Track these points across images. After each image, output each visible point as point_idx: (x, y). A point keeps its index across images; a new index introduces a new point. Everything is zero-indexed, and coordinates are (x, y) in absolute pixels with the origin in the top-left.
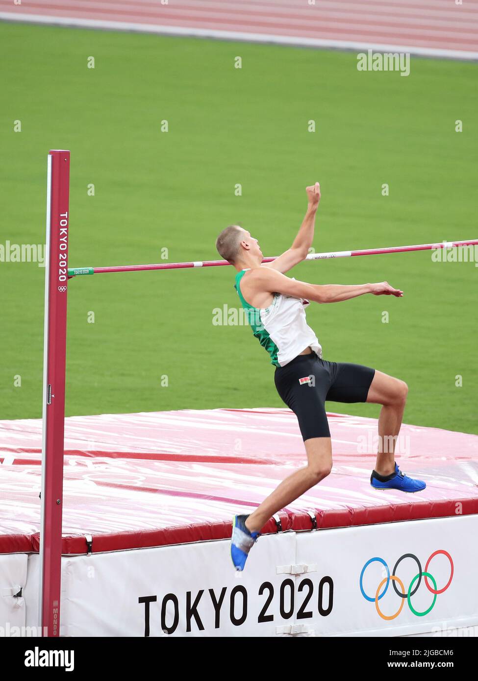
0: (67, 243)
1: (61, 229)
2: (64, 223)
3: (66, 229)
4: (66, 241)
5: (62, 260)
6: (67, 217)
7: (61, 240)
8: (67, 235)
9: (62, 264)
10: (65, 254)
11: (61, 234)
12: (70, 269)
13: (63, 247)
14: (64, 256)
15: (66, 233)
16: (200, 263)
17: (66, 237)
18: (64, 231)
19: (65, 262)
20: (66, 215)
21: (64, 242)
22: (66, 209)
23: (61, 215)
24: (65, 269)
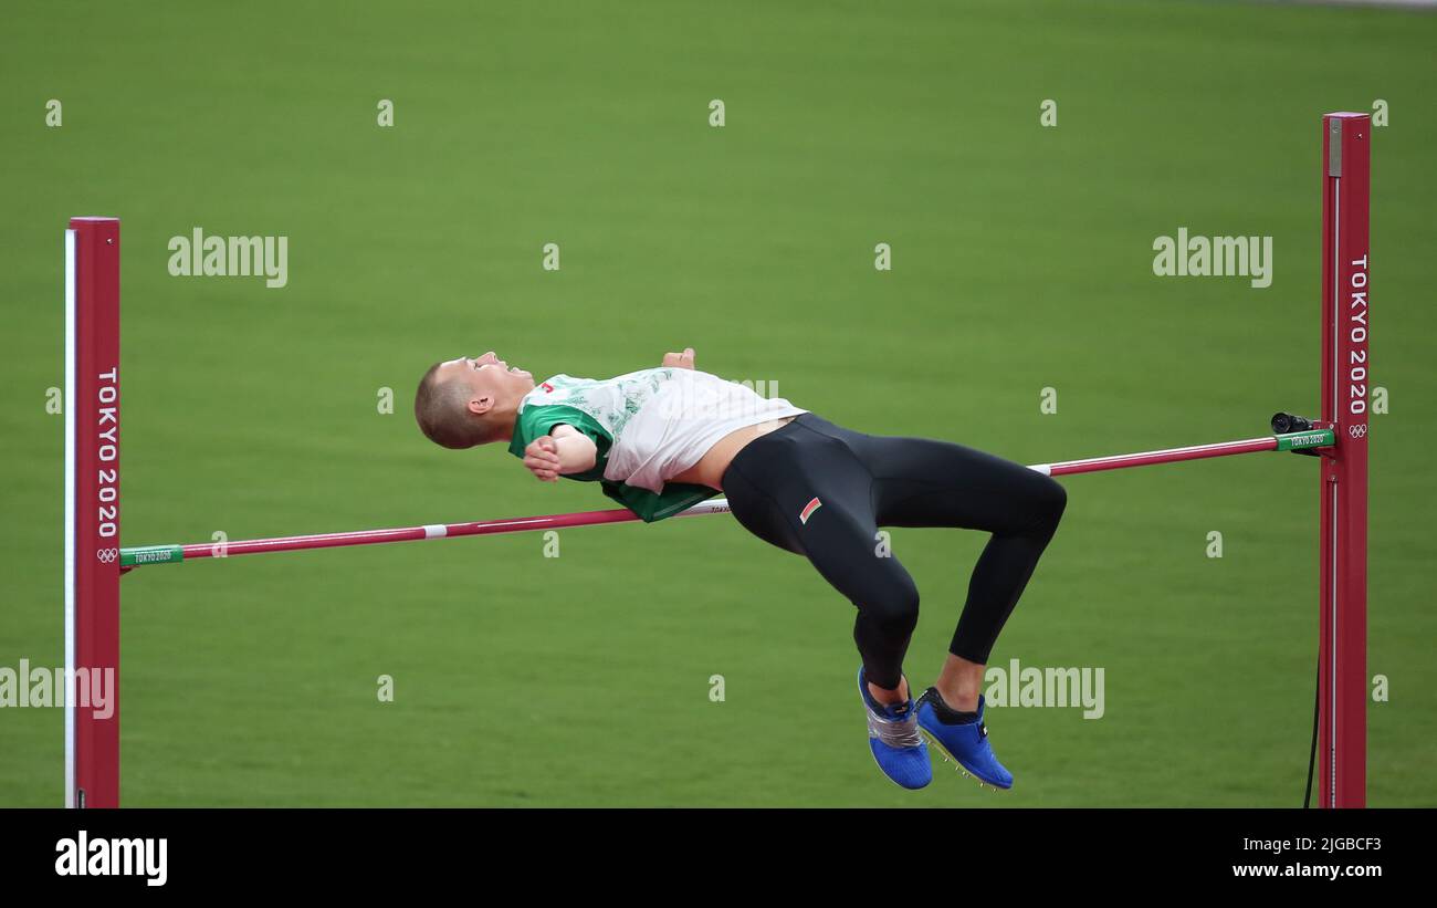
0: (116, 445)
1: (101, 411)
2: (108, 395)
3: (114, 410)
4: (114, 439)
5: (106, 484)
6: (114, 381)
7: (102, 436)
8: (117, 425)
9: (106, 495)
10: (112, 472)
11: (102, 421)
12: (125, 551)
13: (108, 453)
14: (111, 476)
15: (114, 419)
16: (441, 529)
17: (114, 429)
18: (108, 416)
19: (112, 490)
20: (113, 375)
21: (109, 442)
22: (112, 361)
23: (102, 376)
24: (112, 508)
